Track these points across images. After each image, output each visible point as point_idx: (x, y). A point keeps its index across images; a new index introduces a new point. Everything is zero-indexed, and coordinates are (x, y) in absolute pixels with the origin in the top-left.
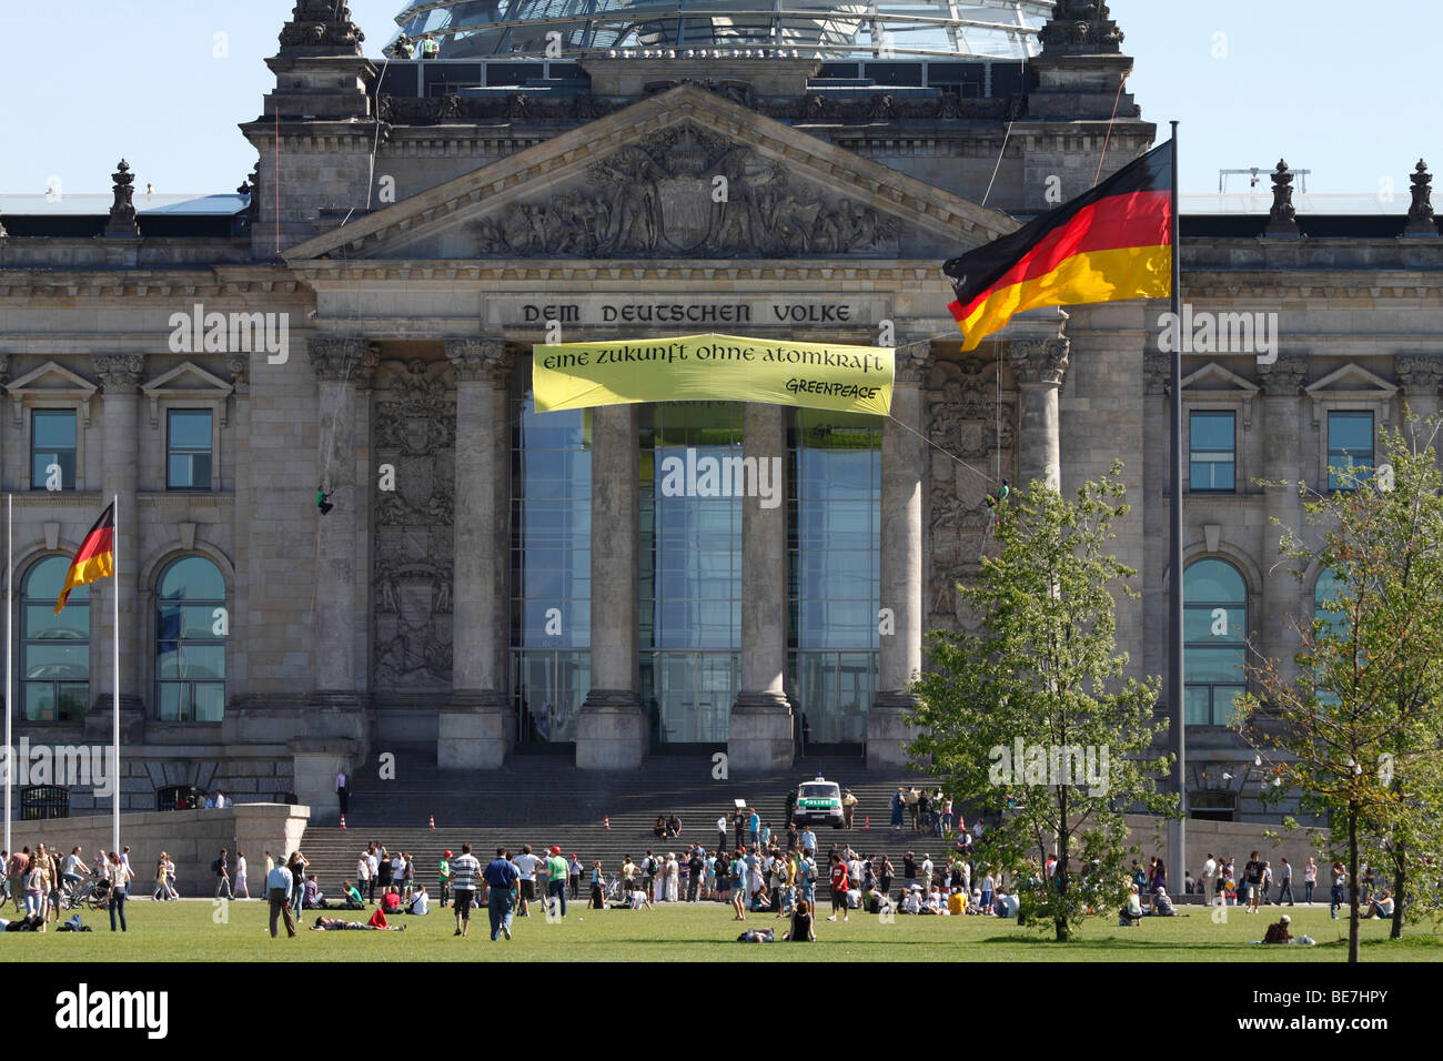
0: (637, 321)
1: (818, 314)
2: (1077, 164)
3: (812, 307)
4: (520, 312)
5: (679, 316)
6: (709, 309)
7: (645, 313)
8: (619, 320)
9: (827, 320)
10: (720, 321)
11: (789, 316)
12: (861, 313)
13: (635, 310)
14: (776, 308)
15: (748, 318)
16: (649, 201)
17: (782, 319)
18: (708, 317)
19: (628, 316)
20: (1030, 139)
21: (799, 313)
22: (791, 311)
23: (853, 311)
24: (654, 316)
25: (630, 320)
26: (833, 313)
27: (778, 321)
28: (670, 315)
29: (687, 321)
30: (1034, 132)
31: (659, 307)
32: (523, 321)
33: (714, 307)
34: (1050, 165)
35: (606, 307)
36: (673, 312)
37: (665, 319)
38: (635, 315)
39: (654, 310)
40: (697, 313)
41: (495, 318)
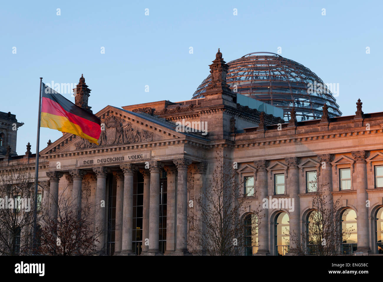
0: (103, 162)
1: (137, 157)
2: (210, 118)
3: (135, 156)
4: (83, 162)
5: (111, 160)
6: (116, 158)
7: (105, 160)
8: (100, 163)
9: (139, 159)
10: (119, 161)
11: (131, 158)
12: (145, 156)
13: (103, 160)
14: (129, 157)
15: (124, 160)
16: (104, 134)
17: (130, 159)
18: (116, 160)
19: (102, 161)
20: (200, 112)
21: (133, 157)
22: (132, 157)
23: (143, 156)
24: (107, 161)
25: (102, 162)
26: (139, 157)
27: (130, 160)
28: (109, 160)
29: (112, 162)
30: (200, 111)
31: (107, 159)
32: (83, 165)
33: (117, 158)
34: (205, 118)
35: (98, 160)
36: (110, 159)
37: (108, 161)
38: (103, 161)
39: (107, 160)
40: (114, 159)
41: (79, 165)
